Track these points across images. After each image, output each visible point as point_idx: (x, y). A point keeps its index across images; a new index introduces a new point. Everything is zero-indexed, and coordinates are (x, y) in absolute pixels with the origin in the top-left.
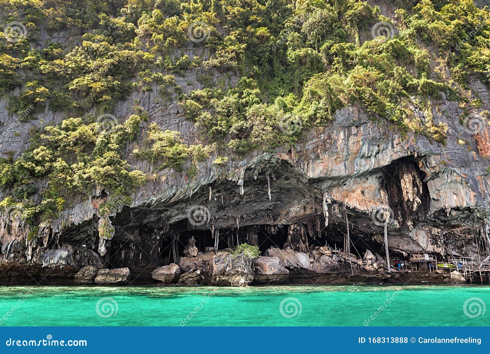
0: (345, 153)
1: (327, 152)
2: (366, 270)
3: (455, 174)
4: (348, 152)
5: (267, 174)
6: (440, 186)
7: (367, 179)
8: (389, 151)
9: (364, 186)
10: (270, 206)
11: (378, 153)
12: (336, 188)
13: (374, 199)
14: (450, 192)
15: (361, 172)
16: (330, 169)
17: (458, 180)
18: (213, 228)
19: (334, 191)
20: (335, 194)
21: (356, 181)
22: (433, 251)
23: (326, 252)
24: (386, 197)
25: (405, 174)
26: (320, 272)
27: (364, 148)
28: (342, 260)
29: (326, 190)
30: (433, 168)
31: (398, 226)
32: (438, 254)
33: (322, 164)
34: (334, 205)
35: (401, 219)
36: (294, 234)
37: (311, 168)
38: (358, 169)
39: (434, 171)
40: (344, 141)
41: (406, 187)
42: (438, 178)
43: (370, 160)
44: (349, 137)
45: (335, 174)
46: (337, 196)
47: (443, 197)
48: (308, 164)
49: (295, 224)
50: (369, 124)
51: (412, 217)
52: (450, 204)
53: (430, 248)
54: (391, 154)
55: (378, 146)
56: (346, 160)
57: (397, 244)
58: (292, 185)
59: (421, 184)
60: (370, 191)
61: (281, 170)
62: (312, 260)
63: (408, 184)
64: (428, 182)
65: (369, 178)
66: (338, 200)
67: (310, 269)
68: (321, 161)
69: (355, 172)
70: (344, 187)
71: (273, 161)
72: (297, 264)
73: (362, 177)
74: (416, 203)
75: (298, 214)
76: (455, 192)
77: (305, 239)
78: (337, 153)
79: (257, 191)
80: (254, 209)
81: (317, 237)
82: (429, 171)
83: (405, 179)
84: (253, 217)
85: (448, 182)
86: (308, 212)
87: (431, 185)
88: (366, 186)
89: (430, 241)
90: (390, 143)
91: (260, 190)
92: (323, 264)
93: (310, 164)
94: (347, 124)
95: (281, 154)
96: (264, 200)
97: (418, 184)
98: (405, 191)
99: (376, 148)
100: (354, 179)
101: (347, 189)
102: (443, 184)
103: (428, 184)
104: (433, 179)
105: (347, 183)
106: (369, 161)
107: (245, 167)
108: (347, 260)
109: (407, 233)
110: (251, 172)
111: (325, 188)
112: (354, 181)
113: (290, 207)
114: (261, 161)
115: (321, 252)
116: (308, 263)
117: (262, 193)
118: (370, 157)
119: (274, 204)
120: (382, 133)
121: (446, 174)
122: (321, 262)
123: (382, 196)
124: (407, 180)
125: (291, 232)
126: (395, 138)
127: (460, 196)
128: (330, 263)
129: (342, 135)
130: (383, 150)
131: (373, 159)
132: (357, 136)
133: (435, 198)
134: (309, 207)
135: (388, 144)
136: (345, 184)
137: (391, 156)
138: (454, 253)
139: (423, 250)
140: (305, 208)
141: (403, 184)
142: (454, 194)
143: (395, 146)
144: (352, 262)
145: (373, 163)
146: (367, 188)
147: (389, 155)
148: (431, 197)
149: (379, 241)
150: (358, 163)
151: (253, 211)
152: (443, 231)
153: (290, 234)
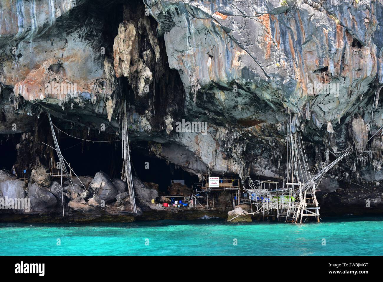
3: (200, 15)
6: (180, 42)
7: (66, 41)
9: (60, 56)
12: (6, 64)
13: (85, 79)
14: (203, 52)
15: (33, 28)
17: (208, 27)
21: (40, 46)
22: (226, 170)
25: (120, 26)
31: (149, 128)
32: (235, 176)
35: (150, 114)
41: (119, 50)
42: (176, 27)
47: (190, 64)
51: (171, 109)
52: (201, 77)
53: (221, 165)
57: (185, 160)
59: (156, 41)
60: (72, 64)
65: (68, 39)
69: (21, 30)
70: (20, 59)
73: (48, 39)
74: (142, 80)
76: (211, 54)
83: (120, 34)
85: (192, 31)
88: (66, 54)
89: (222, 152)
97: (151, 42)
98: (117, 58)
100: (36, 44)
101: (25, 63)
102: (184, 38)
104: (169, 30)
105: (23, 51)
109: (177, 140)
112: (36, 48)
127: (216, 60)
138: (268, 173)
139: (207, 168)
142: (210, 56)
145: (54, 10)
146: (68, 58)
148: (171, 67)
149: (160, 154)
152: (231, 132)
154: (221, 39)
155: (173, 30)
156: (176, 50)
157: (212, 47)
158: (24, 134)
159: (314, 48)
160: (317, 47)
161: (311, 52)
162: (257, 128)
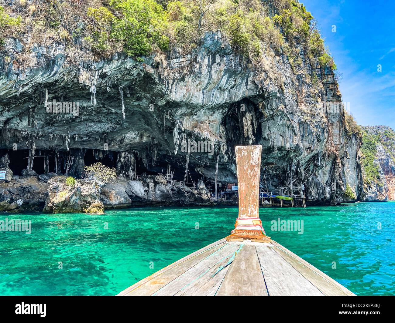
0: (206, 82)
1: (192, 75)
2: (202, 198)
3: (286, 119)
4: (209, 80)
5: (121, 88)
7: (214, 113)
8: (243, 88)
9: (210, 119)
10: (108, 129)
11: (232, 88)
12: (187, 117)
14: (278, 133)
15: (214, 104)
16: (191, 94)
17: (287, 124)
18: (34, 147)
19: (184, 120)
20: (185, 123)
23: (162, 181)
24: (224, 132)
25: (247, 113)
26: (154, 200)
27: (223, 79)
28: (175, 189)
29: (178, 117)
30: (272, 110)
33: (185, 88)
34: (183, 134)
35: (231, 154)
36: (126, 161)
37: (174, 89)
38: (213, 100)
39: (272, 113)
40: (208, 67)
41: (247, 124)
42: (273, 120)
43: (224, 94)
44: (212, 64)
45: (194, 101)
46: (186, 126)
47: (273, 137)
48: (172, 85)
49: (125, 152)
50: (231, 56)
52: (277, 144)
54: (244, 90)
55: (235, 80)
56: (205, 88)
58: (140, 108)
59: (257, 124)
60: (214, 124)
61: (138, 86)
62: (146, 188)
63: (248, 121)
64: (262, 122)
65: (216, 112)
66: (188, 129)
67: (145, 198)
68: (185, 84)
69: (210, 103)
70: (195, 117)
71: (135, 72)
72: (132, 193)
73: (211, 110)
74: (251, 140)
75: (133, 142)
76: (282, 135)
77: (134, 167)
78: (200, 79)
79: (101, 107)
80: (90, 129)
81: (151, 166)
82: (267, 113)
83: (247, 117)
84: (85, 139)
85: (279, 124)
86: (145, 140)
87: (266, 126)
88: (212, 120)
90: (245, 80)
91: (104, 107)
92: (158, 192)
93: (174, 85)
94: (213, 49)
95: (146, 65)
96: (103, 121)
97: (254, 123)
98: (246, 128)
99: (233, 83)
100: (205, 111)
101: (197, 119)
103: (262, 124)
104: (268, 121)
105: (199, 113)
106: (222, 94)
107: (100, 71)
108: (182, 189)
109: (230, 167)
110: (104, 81)
111: (178, 115)
112: (204, 113)
113: (127, 133)
114: (121, 68)
115: (157, 180)
116: (143, 191)
117: (106, 111)
118: (224, 90)
119: (113, 127)
120: (243, 67)
121: (279, 117)
122: (157, 190)
123: (221, 131)
124: (248, 118)
125: (122, 160)
126: (251, 75)
127: (285, 138)
128: (165, 191)
129: (206, 60)
130: (238, 86)
131: (226, 93)
132: (220, 65)
133: (267, 137)
134: (146, 135)
135: (243, 80)
136: (197, 114)
137: (244, 92)
140: (141, 136)
141: (244, 122)
143: (249, 83)
144: (186, 191)
145: (226, 98)
146: (213, 121)
147: (242, 91)
148: (263, 136)
149: (202, 172)
150: (215, 94)
151: (87, 132)
153: (120, 161)
154: (289, 130)
155: (271, 121)
156: (269, 130)
157: (282, 132)
158: (124, 153)
159: (307, 139)
160: (309, 139)
161: (306, 141)
162: (270, 166)
